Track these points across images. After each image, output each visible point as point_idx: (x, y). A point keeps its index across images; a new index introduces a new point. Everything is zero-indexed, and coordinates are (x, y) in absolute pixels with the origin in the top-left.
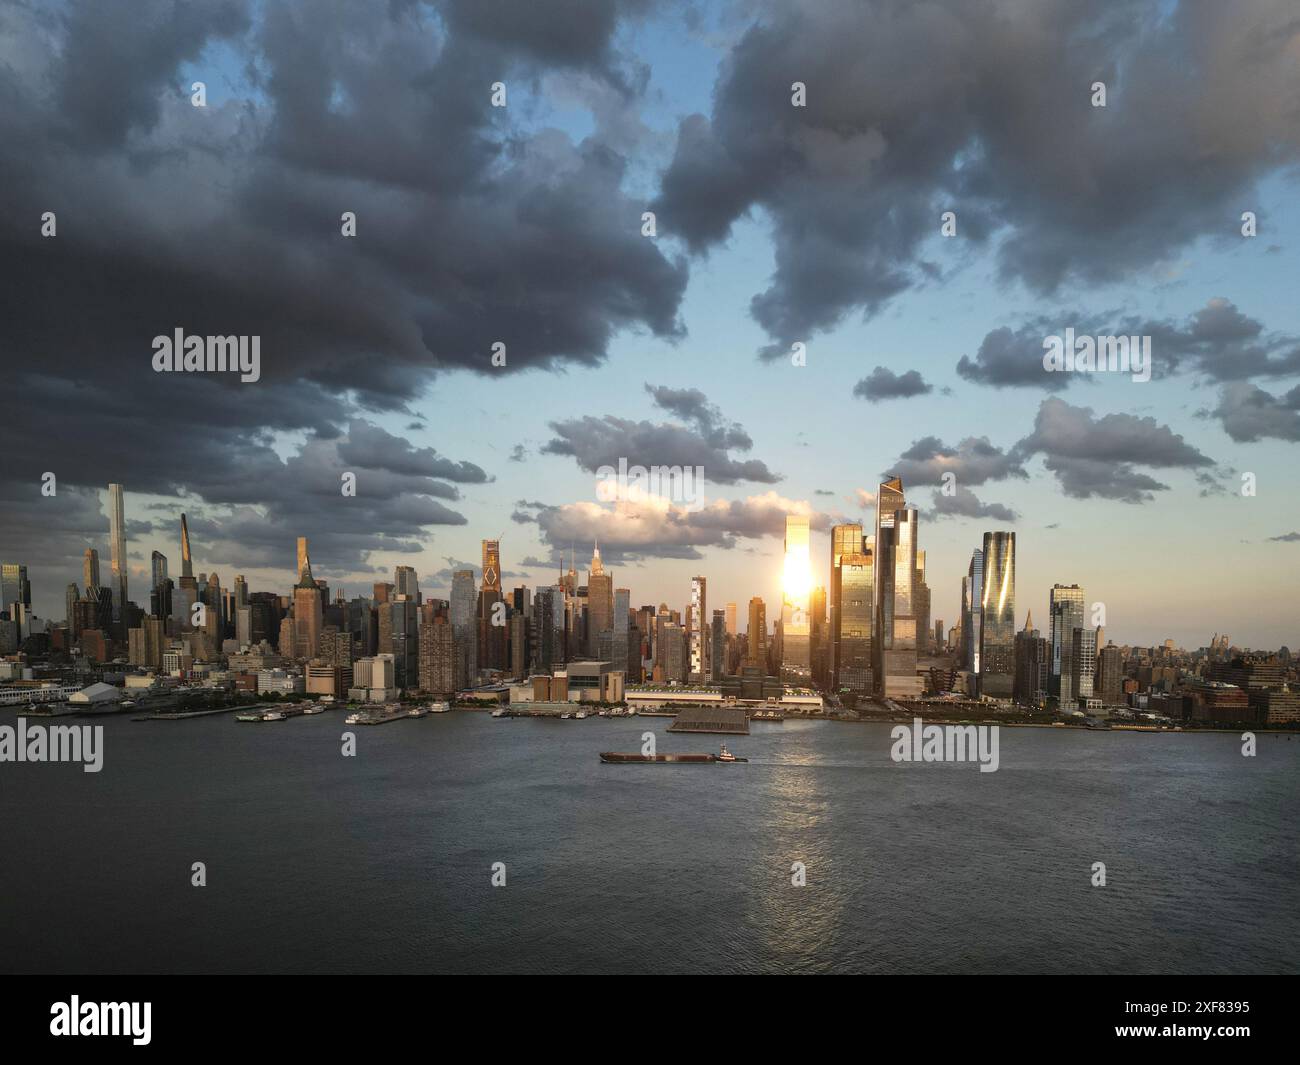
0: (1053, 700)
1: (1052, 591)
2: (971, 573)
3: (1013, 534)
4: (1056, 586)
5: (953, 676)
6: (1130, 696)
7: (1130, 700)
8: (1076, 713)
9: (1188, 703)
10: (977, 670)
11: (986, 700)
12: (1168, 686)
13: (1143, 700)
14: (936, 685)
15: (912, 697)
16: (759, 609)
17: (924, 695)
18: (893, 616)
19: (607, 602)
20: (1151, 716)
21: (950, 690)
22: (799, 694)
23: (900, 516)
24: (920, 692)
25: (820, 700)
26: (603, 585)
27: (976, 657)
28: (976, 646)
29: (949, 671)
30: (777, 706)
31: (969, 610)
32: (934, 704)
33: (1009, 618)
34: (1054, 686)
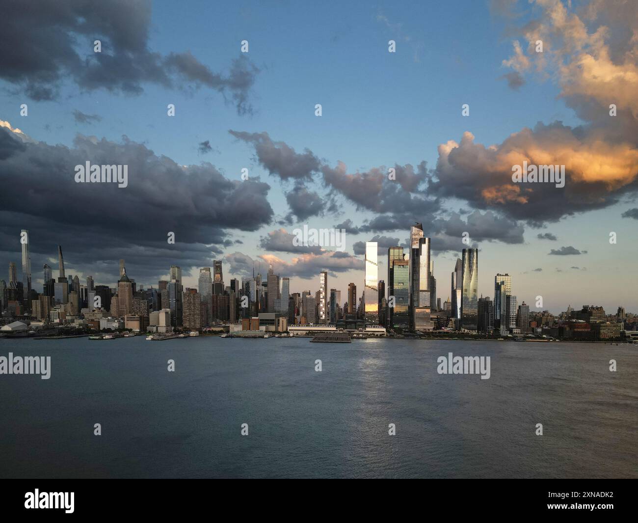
0: (497, 330)
1: (496, 277)
2: (456, 270)
3: (477, 249)
5: (448, 320)
6: (533, 328)
7: (533, 330)
8: (509, 335)
9: (561, 330)
10: (459, 317)
11: (464, 331)
12: (551, 324)
13: (539, 330)
14: (439, 324)
15: (429, 330)
16: (353, 289)
17: (434, 329)
18: (419, 291)
19: (277, 288)
20: (544, 336)
21: (447, 327)
22: (374, 327)
23: (422, 241)
24: (432, 328)
25: (384, 330)
26: (275, 280)
27: (459, 311)
28: (459, 305)
29: (446, 318)
30: (364, 332)
31: (455, 288)
32: (439, 333)
33: (475, 291)
34: (497, 324)
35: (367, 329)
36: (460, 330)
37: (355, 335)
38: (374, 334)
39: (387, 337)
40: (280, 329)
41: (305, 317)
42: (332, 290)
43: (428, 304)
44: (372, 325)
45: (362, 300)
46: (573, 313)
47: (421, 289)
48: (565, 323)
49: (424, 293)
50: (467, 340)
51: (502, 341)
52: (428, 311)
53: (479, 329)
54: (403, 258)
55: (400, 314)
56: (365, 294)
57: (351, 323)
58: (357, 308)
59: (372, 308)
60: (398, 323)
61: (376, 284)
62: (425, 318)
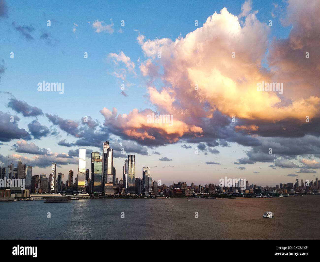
0: (144, 193)
1: (143, 168)
2: (125, 165)
3: (134, 155)
4: (144, 167)
5: (121, 189)
7: (159, 193)
8: (149, 196)
9: (170, 193)
10: (127, 187)
11: (129, 194)
12: (166, 190)
13: (162, 193)
14: (117, 191)
15: (112, 194)
16: (71, 173)
17: (114, 194)
18: (107, 175)
19: (24, 172)
20: (164, 196)
21: (121, 192)
22: (83, 193)
23: (109, 150)
24: (114, 193)
25: (89, 195)
26: (22, 167)
27: (126, 184)
28: (127, 182)
29: (120, 188)
30: (77, 196)
31: (125, 173)
32: (117, 195)
33: (134, 175)
34: (144, 190)
35: (79, 195)
36: (127, 194)
37: (72, 198)
38: (83, 197)
39: (90, 199)
40: (25, 196)
41: (41, 189)
42: (59, 174)
43: (112, 181)
44: (82, 192)
45: (77, 179)
46: (175, 185)
47: (108, 174)
48: (172, 190)
49: (110, 176)
50: (130, 198)
51: (146, 198)
52: (112, 185)
53: (136, 193)
54: (99, 158)
55: (98, 186)
56: (79, 176)
57: (69, 192)
58: (74, 184)
59: (83, 183)
60: (95, 191)
61: (84, 171)
62: (110, 188)
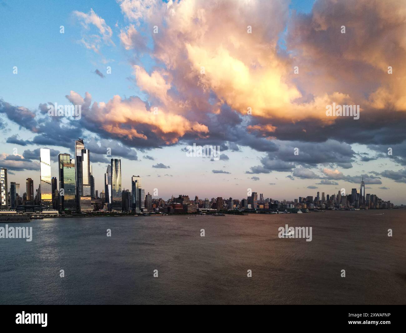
0: (134, 210)
1: (132, 177)
2: (107, 173)
3: (120, 160)
4: (133, 176)
5: (103, 204)
6: (154, 208)
8: (141, 213)
9: (169, 209)
10: (110, 202)
11: (114, 211)
12: (163, 206)
13: (158, 209)
14: (97, 207)
15: (90, 211)
16: (30, 183)
17: (94, 210)
18: (83, 185)
20: (160, 213)
21: (102, 209)
22: (49, 210)
23: (83, 151)
24: (93, 210)
25: (57, 212)
27: (110, 198)
28: (110, 195)
29: (102, 203)
30: (40, 214)
31: (107, 184)
32: (98, 213)
33: (120, 185)
34: (134, 206)
35: (43, 212)
36: (111, 210)
37: (33, 217)
38: (49, 215)
39: (59, 217)
42: (12, 183)
43: (89, 194)
44: (47, 209)
45: (39, 191)
46: (174, 199)
47: (84, 183)
48: (171, 205)
49: (86, 186)
50: (116, 216)
51: (137, 216)
52: (90, 198)
53: (123, 210)
54: (70, 162)
55: (70, 201)
56: (41, 186)
57: (29, 208)
58: (35, 197)
59: (47, 197)
60: (67, 207)
61: (50, 180)
62: (87, 203)
